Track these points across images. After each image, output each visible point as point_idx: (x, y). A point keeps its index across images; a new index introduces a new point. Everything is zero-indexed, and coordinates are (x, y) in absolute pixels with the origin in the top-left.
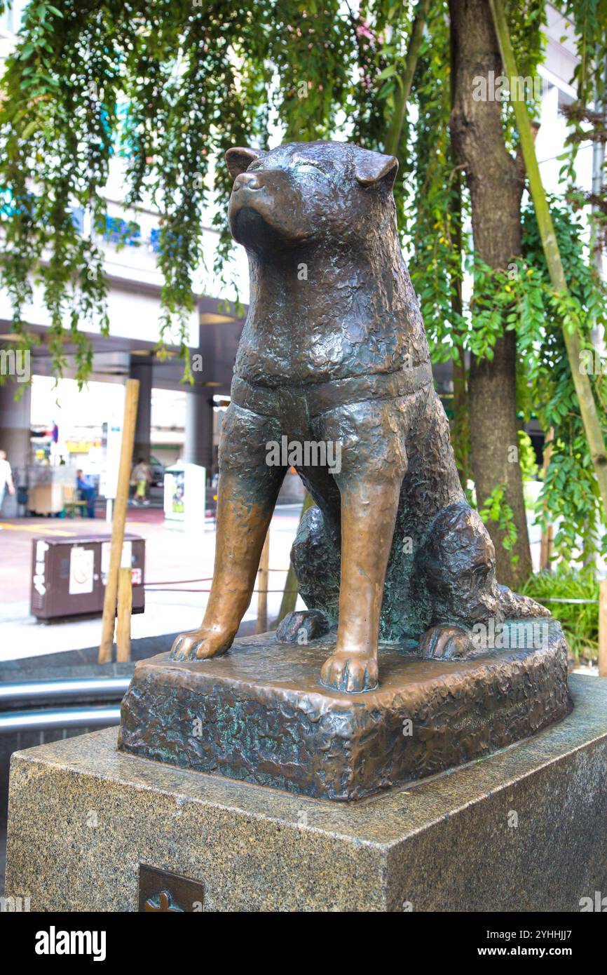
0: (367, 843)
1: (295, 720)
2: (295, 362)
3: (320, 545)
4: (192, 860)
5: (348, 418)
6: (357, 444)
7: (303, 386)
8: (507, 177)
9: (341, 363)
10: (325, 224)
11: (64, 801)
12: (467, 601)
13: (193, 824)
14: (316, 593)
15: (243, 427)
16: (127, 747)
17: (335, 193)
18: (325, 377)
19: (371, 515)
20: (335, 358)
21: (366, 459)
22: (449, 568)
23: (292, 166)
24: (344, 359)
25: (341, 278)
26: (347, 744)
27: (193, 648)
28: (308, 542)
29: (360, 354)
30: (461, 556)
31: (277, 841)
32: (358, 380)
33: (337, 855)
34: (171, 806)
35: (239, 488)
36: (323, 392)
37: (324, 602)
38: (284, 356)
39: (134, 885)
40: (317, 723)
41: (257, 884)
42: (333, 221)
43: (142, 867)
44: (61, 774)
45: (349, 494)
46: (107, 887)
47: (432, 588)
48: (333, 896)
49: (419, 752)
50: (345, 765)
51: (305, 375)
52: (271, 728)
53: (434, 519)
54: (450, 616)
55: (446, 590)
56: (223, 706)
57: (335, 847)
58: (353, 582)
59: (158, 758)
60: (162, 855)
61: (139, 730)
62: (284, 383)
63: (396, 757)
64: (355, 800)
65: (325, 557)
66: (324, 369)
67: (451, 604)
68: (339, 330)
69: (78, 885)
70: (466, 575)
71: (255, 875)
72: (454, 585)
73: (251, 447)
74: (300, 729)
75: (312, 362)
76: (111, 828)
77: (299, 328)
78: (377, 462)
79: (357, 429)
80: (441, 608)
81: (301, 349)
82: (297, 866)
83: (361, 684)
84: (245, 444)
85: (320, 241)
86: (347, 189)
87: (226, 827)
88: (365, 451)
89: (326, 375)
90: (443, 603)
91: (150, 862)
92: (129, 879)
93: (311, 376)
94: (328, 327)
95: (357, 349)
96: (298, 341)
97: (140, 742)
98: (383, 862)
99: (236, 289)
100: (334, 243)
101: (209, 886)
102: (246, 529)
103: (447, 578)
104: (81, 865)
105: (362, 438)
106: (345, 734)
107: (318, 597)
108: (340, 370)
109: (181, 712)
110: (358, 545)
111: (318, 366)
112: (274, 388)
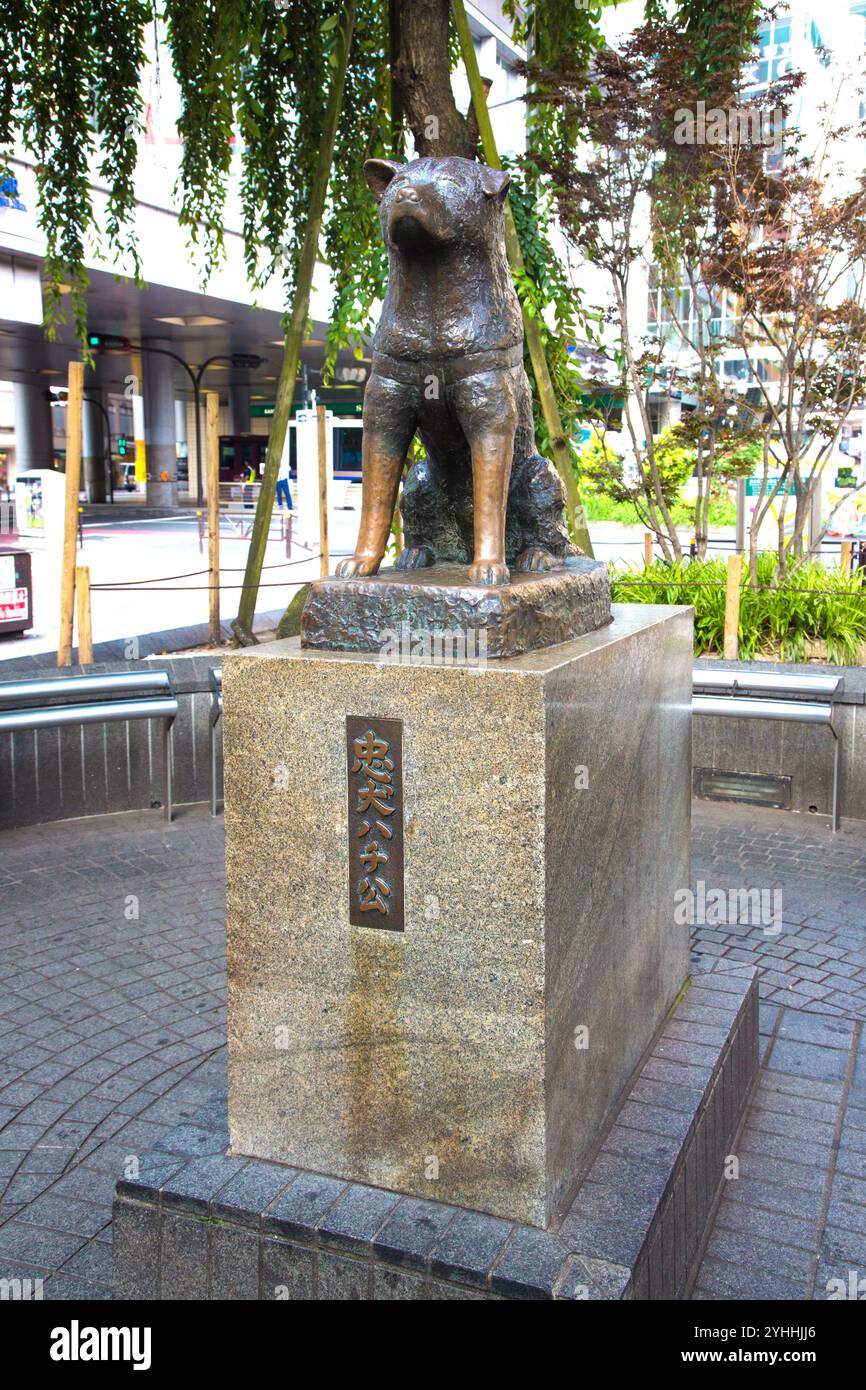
0: (529, 672)
1: (458, 606)
2: (436, 341)
3: (429, 493)
4: (392, 706)
5: (479, 384)
6: (487, 405)
7: (442, 360)
8: (459, 141)
9: (473, 342)
10: (462, 229)
11: (275, 682)
12: (549, 530)
13: (391, 681)
14: (424, 532)
15: (388, 394)
16: (312, 645)
17: (469, 204)
18: (461, 352)
19: (498, 459)
20: (471, 336)
21: (493, 416)
22: (536, 505)
23: (433, 180)
24: (476, 338)
25: (471, 273)
26: (499, 619)
27: (357, 568)
28: (418, 491)
29: (486, 335)
30: (544, 495)
31: (461, 682)
32: (486, 355)
33: (508, 683)
34: (373, 671)
35: (384, 443)
36: (458, 364)
37: (431, 539)
38: (426, 337)
39: (342, 731)
40: (475, 606)
41: (446, 713)
42: (468, 227)
43: (348, 718)
44: (272, 662)
45: (480, 443)
46: (319, 736)
47: (522, 522)
48: (506, 710)
49: (537, 630)
50: (498, 633)
51: (444, 351)
52: (438, 614)
53: (522, 467)
54: (536, 542)
55: (534, 521)
56: (396, 603)
57: (507, 678)
58: (486, 509)
59: (341, 648)
60: (366, 707)
61: (322, 632)
62: (426, 357)
63: (525, 631)
64: (505, 657)
65: (432, 503)
66: (460, 346)
67: (537, 533)
68: (470, 315)
69: (292, 739)
70: (548, 510)
71: (444, 708)
72: (540, 518)
73: (394, 409)
74: (462, 612)
75: (450, 340)
76: (320, 695)
77: (439, 313)
78: (501, 418)
79: (486, 393)
80: (529, 536)
81: (441, 330)
82: (478, 696)
83: (501, 580)
84: (389, 407)
85: (457, 243)
86: (476, 200)
87: (419, 678)
88: (493, 410)
89: (462, 350)
90: (531, 533)
91: (356, 713)
92: (338, 728)
93: (450, 351)
94: (461, 313)
95: (484, 330)
96: (437, 324)
97: (323, 639)
98: (543, 682)
99: (135, 256)
100: (467, 245)
101: (406, 721)
102: (388, 476)
103: (534, 512)
104: (294, 725)
105: (490, 399)
106: (498, 612)
107: (426, 536)
108: (473, 348)
109: (360, 612)
110: (487, 482)
111: (456, 343)
112: (416, 362)
